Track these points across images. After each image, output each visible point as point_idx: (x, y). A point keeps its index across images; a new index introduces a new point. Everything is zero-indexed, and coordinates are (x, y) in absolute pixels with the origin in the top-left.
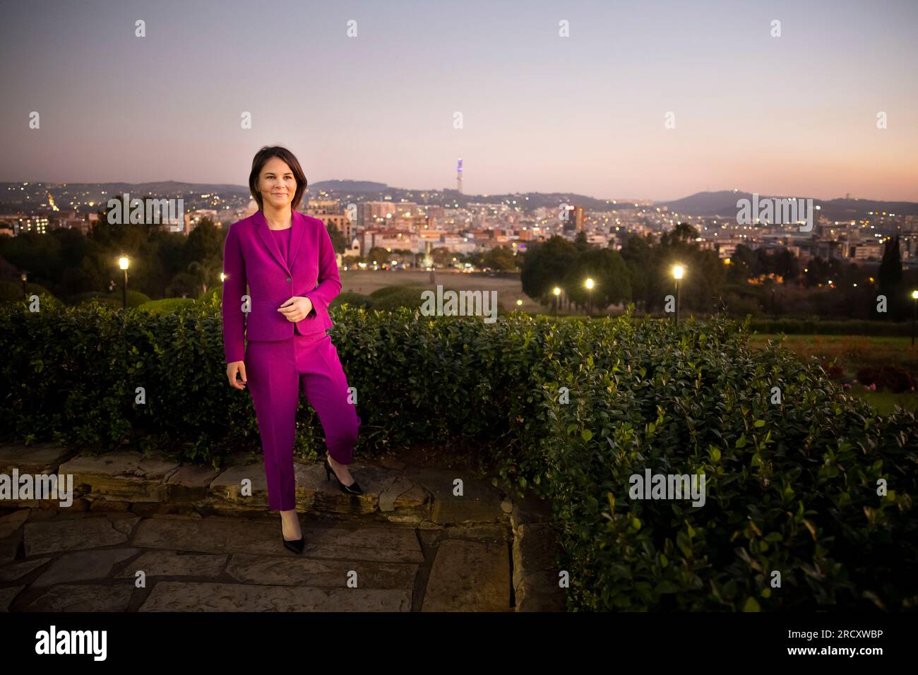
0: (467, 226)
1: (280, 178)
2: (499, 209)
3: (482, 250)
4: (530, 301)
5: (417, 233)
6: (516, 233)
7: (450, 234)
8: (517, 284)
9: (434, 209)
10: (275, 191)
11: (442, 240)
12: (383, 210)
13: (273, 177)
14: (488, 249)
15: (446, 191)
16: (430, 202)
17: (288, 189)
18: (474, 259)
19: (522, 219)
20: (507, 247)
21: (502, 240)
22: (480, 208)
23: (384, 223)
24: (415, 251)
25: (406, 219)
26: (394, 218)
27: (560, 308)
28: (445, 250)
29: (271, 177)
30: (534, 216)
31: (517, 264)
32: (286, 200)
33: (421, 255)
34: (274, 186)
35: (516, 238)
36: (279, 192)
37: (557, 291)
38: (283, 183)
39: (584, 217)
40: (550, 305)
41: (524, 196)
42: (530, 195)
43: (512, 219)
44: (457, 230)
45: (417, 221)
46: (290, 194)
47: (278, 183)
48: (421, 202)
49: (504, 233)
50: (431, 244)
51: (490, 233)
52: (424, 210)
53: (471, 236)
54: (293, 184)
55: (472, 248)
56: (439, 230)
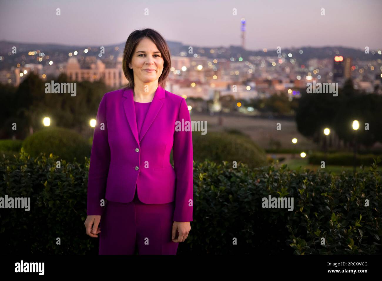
0: (249, 76)
1: (150, 56)
2: (277, 62)
3: (262, 96)
4: (304, 139)
5: (208, 83)
6: (292, 82)
7: (235, 83)
8: (292, 125)
9: (223, 63)
10: (145, 67)
11: (229, 87)
12: (179, 64)
13: (144, 55)
14: (267, 95)
15: (232, 48)
16: (219, 57)
17: (156, 65)
18: (255, 103)
19: (297, 69)
20: (284, 93)
21: (279, 87)
22: (260, 61)
23: (180, 75)
24: (206, 97)
25: (199, 72)
26: (188, 70)
27: (331, 145)
28: (231, 98)
29: (141, 55)
30: (307, 66)
31: (292, 108)
32: (155, 76)
33: (211, 102)
34: (144, 63)
35: (292, 85)
36: (149, 68)
37: (327, 132)
38: (152, 60)
39: (351, 66)
40: (321, 143)
41: (298, 50)
42: (304, 49)
43: (288, 70)
44: (241, 80)
45: (208, 73)
46: (159, 71)
47: (149, 59)
48: (211, 57)
49: (280, 82)
50: (220, 92)
51: (269, 82)
52: (213, 64)
53: (253, 84)
54: (160, 61)
55: (254, 95)
56: (226, 79)
